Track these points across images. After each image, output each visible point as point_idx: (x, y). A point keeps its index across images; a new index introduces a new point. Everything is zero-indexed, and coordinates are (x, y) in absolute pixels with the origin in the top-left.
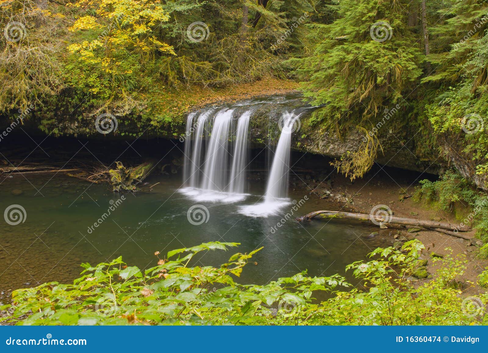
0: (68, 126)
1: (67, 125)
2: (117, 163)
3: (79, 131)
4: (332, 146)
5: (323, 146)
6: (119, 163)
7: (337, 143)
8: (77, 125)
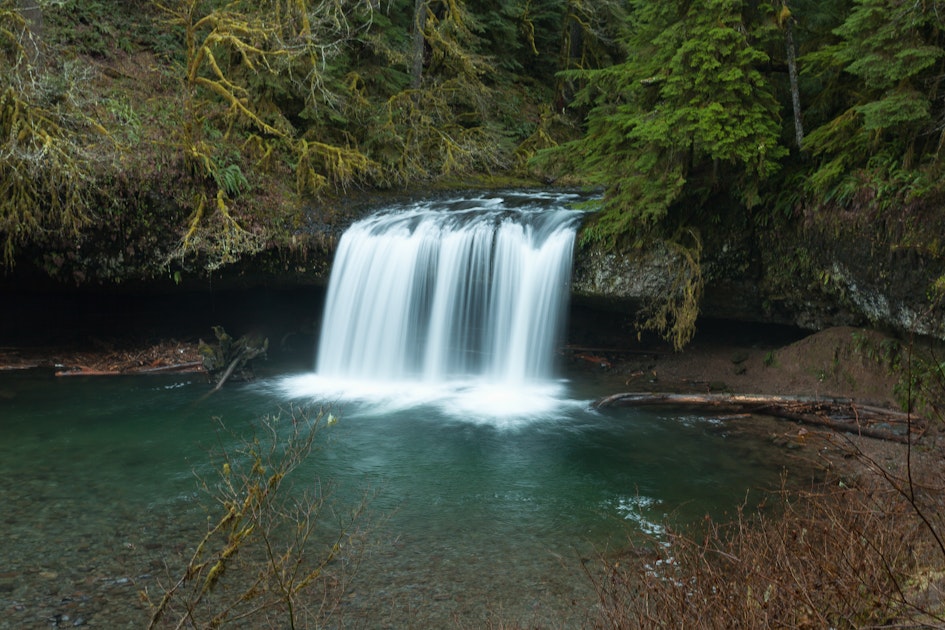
0: (104, 262)
1: (100, 262)
2: (216, 329)
3: (125, 271)
4: (619, 280)
5: (603, 280)
6: (219, 330)
7: (629, 275)
8: (121, 259)
